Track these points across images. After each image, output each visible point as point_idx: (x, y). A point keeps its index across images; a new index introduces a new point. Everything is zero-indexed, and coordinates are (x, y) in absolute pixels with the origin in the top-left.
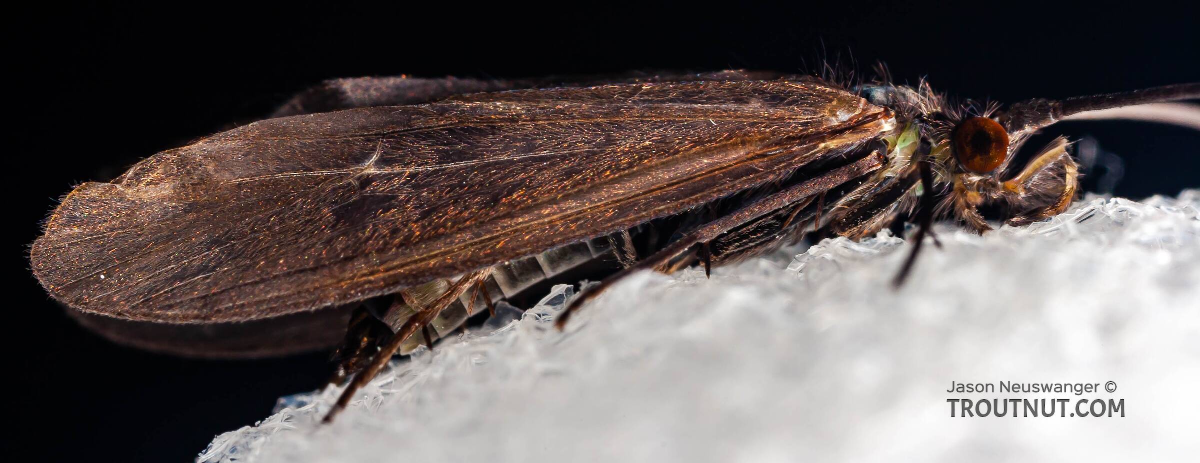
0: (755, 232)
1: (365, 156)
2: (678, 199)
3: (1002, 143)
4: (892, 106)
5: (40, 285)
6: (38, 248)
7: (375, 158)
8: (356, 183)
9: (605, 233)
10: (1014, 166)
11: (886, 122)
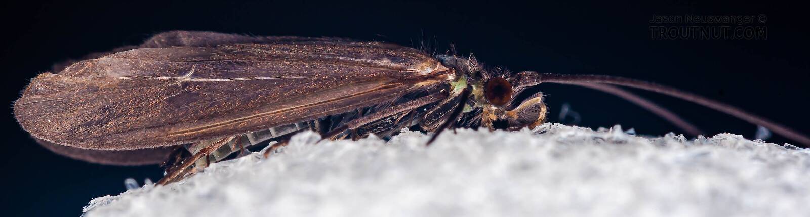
0: (380, 126)
1: (187, 72)
2: (341, 106)
3: (509, 91)
4: (453, 68)
5: (18, 123)
6: (19, 103)
7: (191, 73)
8: (180, 85)
9: (307, 120)
10: (515, 103)
11: (450, 75)
